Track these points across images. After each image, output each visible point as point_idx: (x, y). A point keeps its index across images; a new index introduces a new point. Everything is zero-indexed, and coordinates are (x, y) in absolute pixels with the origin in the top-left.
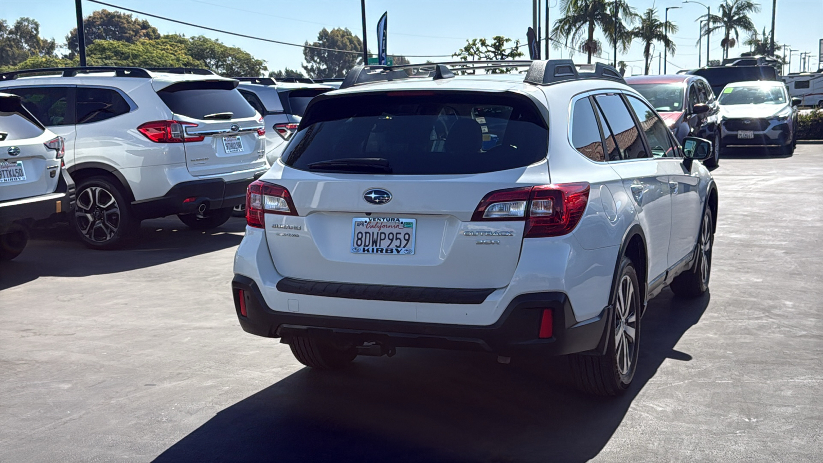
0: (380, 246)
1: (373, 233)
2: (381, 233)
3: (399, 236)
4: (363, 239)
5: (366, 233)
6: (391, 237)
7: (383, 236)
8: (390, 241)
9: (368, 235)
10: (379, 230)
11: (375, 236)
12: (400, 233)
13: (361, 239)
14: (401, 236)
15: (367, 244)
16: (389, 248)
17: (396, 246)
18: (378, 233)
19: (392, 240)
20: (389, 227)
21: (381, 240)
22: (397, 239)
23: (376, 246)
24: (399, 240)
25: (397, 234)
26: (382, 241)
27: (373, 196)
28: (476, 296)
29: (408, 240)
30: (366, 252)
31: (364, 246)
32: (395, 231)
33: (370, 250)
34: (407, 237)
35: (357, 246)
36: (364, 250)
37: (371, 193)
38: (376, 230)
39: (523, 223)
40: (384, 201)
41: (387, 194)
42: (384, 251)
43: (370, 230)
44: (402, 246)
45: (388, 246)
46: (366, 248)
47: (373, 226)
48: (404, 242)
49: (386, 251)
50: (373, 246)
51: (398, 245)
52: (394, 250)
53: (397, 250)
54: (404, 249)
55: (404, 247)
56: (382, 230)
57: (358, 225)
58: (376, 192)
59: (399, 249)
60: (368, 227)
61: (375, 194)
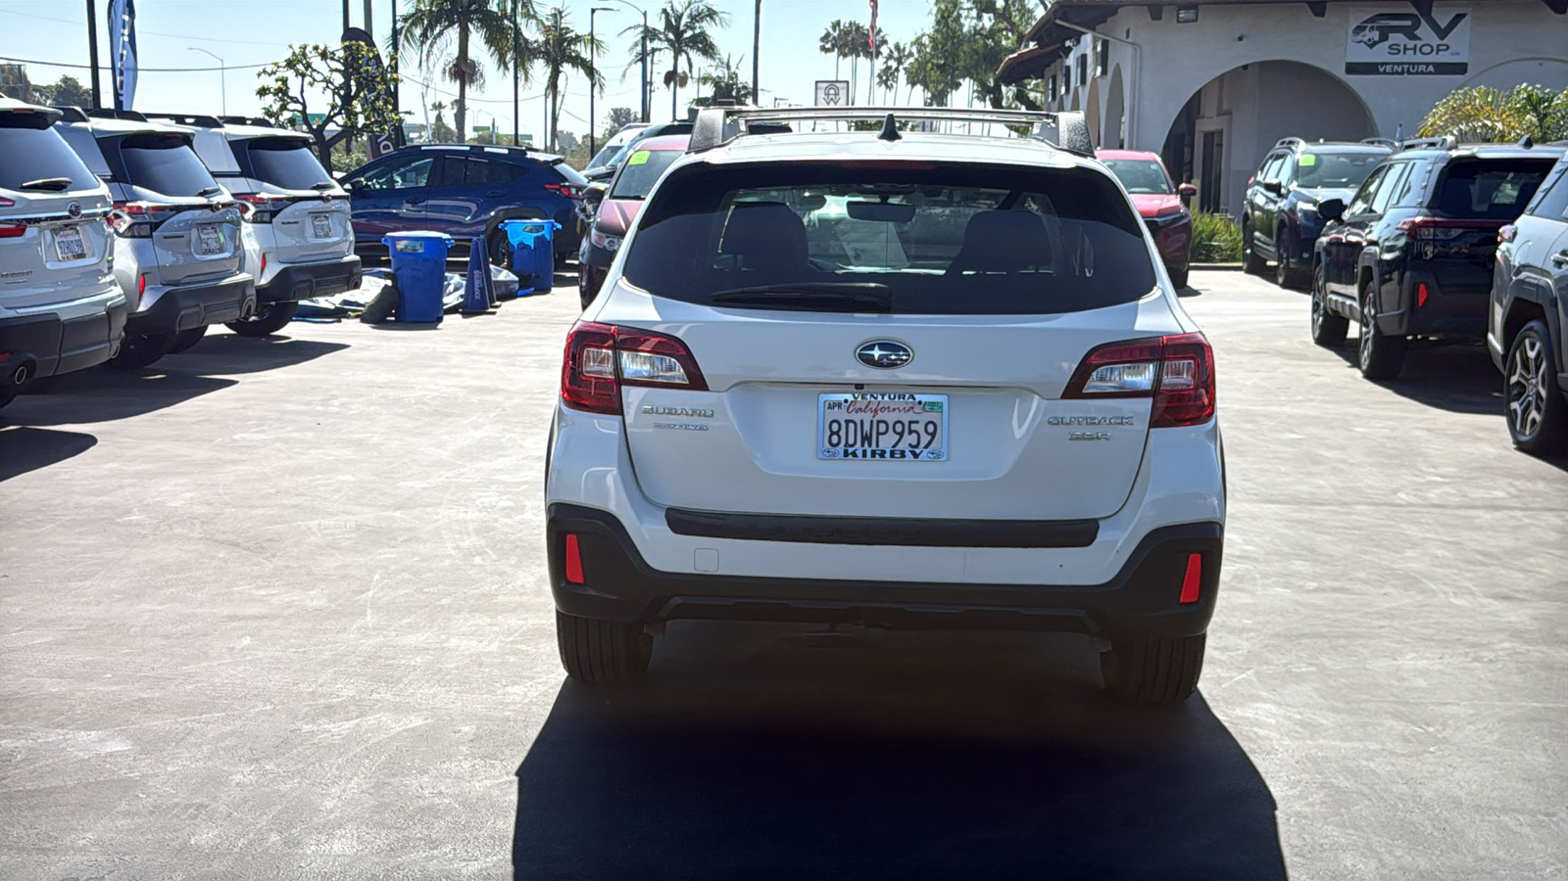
0: (877, 446)
1: (862, 422)
2: (879, 422)
3: (914, 427)
4: (843, 433)
5: (847, 422)
6: (899, 428)
7: (882, 428)
8: (898, 437)
9: (851, 425)
10: (874, 417)
11: (867, 428)
12: (917, 422)
13: (837, 433)
14: (919, 428)
15: (851, 441)
16: (897, 448)
17: (910, 445)
18: (872, 422)
19: (901, 434)
20: (894, 410)
21: (878, 434)
22: (911, 432)
23: (870, 445)
24: (914, 435)
25: (910, 423)
26: (881, 437)
27: (877, 353)
28: (1079, 533)
29: (933, 435)
30: (850, 457)
31: (845, 446)
32: (906, 418)
33: (859, 453)
34: (931, 428)
35: (830, 447)
36: (846, 454)
37: (871, 347)
38: (867, 417)
39: (1149, 401)
40: (899, 362)
41: (905, 350)
42: (888, 455)
43: (857, 417)
44: (923, 444)
45: (894, 446)
46: (851, 450)
47: (860, 409)
48: (925, 439)
49: (892, 454)
50: (863, 445)
51: (914, 443)
52: (908, 453)
53: (914, 453)
54: (926, 451)
55: (926, 447)
56: (880, 416)
57: (830, 408)
58: (882, 347)
59: (918, 451)
60: (850, 410)
61: (880, 349)
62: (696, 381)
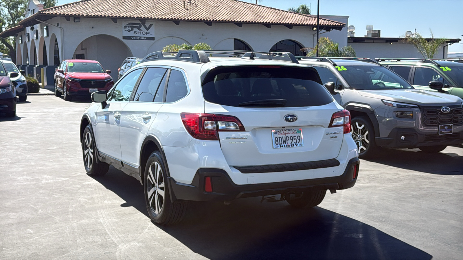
0: (287, 144)
1: (283, 137)
2: (287, 137)
3: (295, 138)
4: (279, 141)
5: (279, 137)
6: (291, 138)
7: (288, 139)
8: (292, 141)
9: (280, 138)
11: (284, 139)
12: (295, 136)
13: (277, 141)
14: (296, 138)
15: (281, 143)
17: (295, 143)
18: (285, 137)
19: (292, 140)
20: (290, 133)
21: (287, 140)
22: (294, 139)
23: (286, 144)
24: (295, 140)
25: (294, 136)
26: (288, 141)
27: (289, 118)
28: (334, 163)
29: (299, 139)
30: (281, 147)
31: (280, 144)
32: (293, 135)
33: (283, 146)
34: (299, 138)
35: (276, 145)
36: (280, 147)
37: (288, 116)
38: (284, 136)
39: (343, 127)
40: (295, 120)
42: (290, 146)
43: (281, 136)
44: (298, 142)
45: (291, 143)
46: (281, 145)
47: (282, 134)
48: (298, 141)
49: (291, 146)
50: (284, 144)
51: (296, 142)
52: (295, 145)
53: (296, 145)
54: (299, 144)
55: (298, 143)
56: (287, 135)
57: (274, 134)
58: (291, 116)
59: (297, 144)
60: (279, 134)
62: (242, 129)
